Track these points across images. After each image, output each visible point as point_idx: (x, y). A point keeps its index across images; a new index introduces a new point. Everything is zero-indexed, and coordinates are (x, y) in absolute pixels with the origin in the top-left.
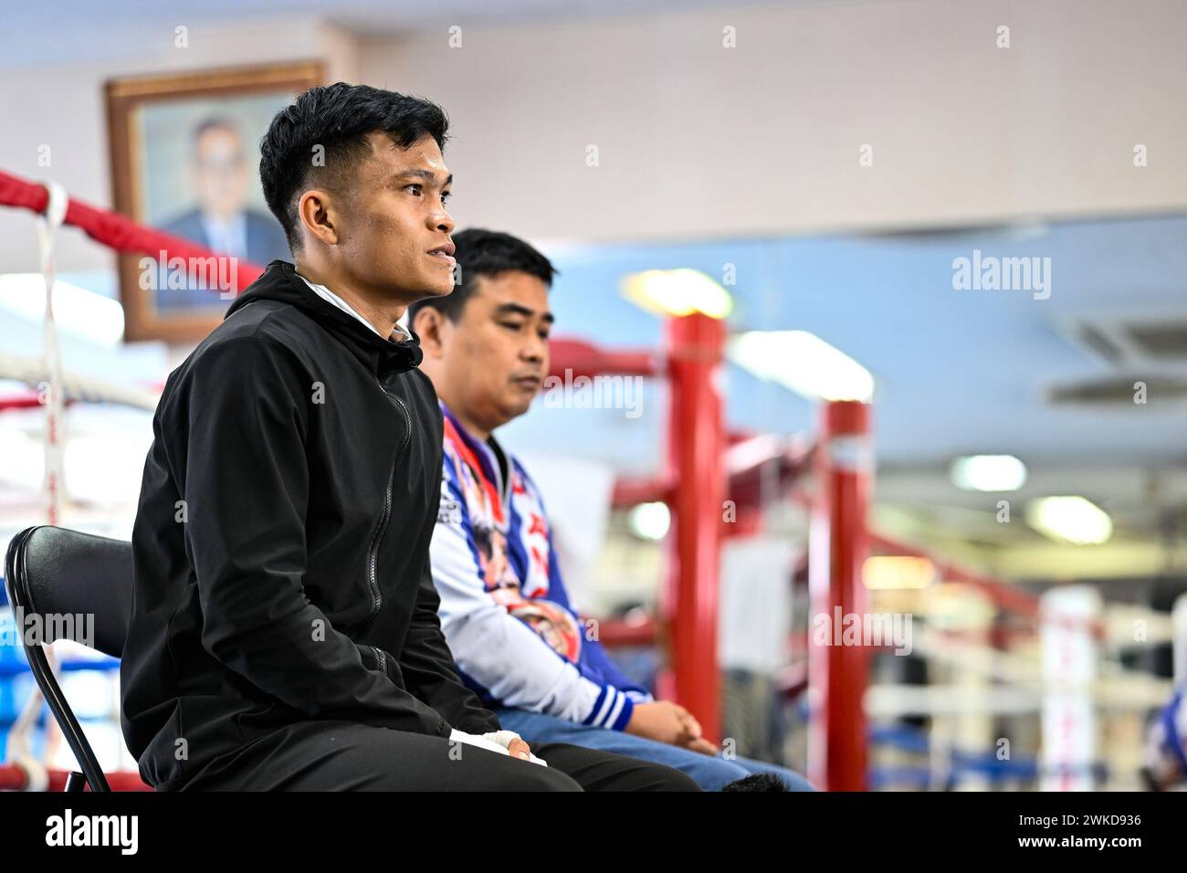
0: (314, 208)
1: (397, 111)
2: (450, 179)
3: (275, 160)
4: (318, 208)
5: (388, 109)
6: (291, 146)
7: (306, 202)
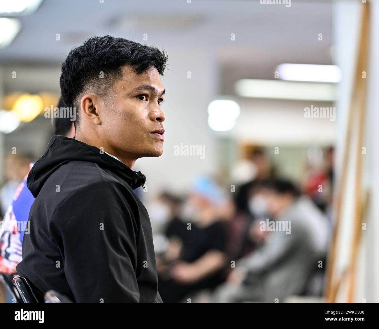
0: (88, 104)
1: (138, 54)
2: (164, 92)
3: (69, 77)
4: (91, 104)
5: (132, 53)
6: (78, 70)
7: (85, 101)
